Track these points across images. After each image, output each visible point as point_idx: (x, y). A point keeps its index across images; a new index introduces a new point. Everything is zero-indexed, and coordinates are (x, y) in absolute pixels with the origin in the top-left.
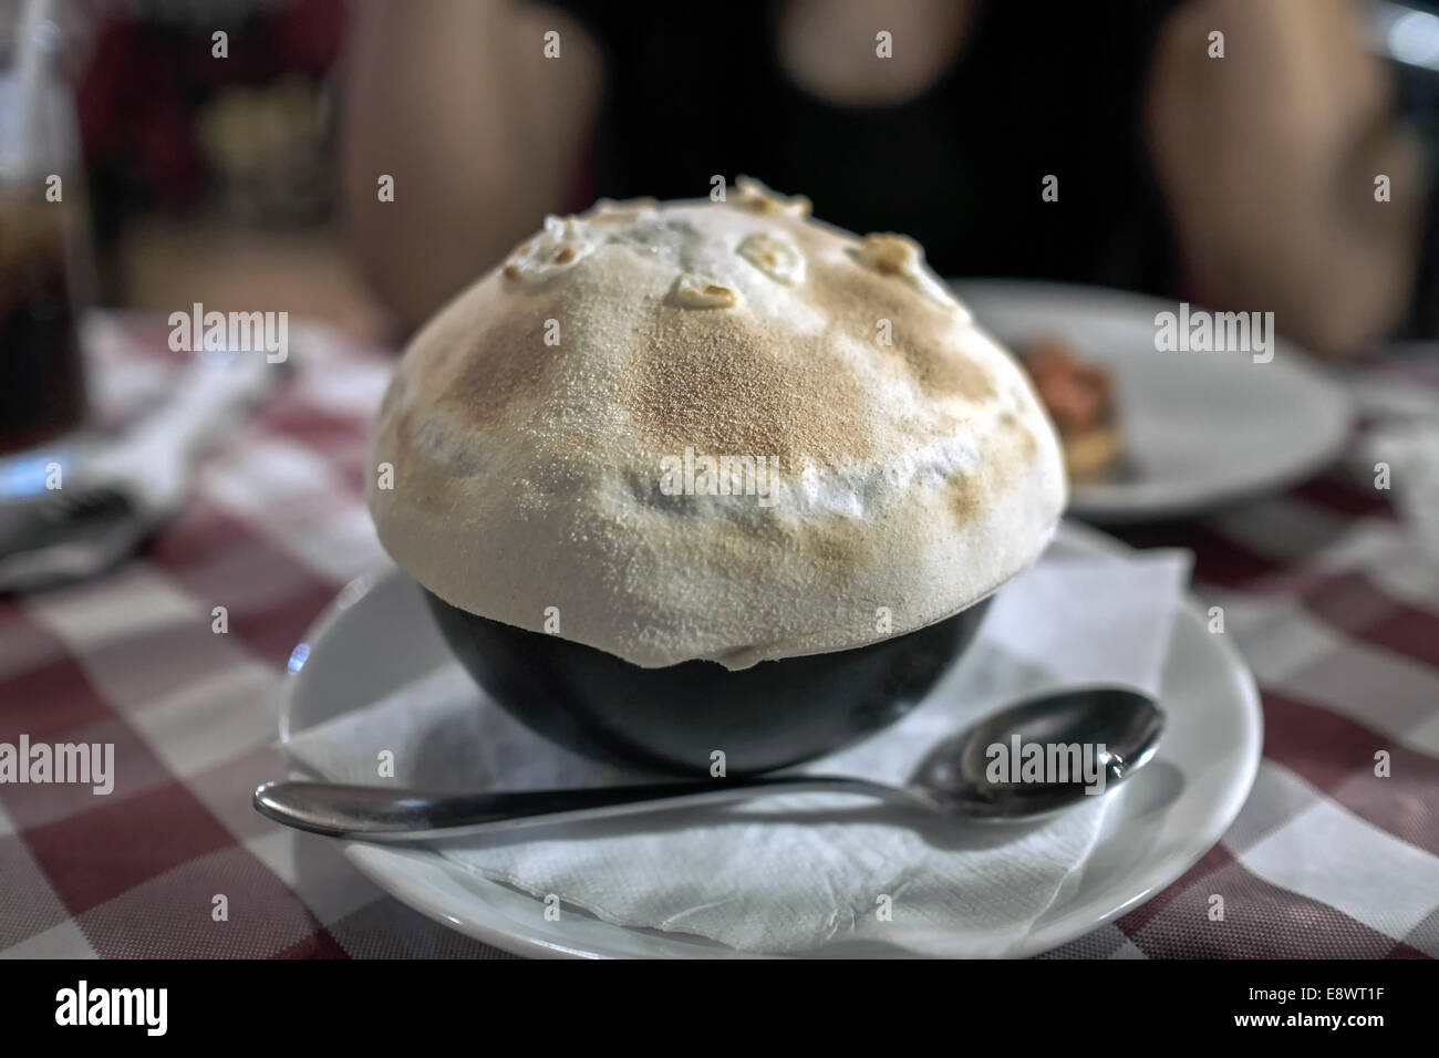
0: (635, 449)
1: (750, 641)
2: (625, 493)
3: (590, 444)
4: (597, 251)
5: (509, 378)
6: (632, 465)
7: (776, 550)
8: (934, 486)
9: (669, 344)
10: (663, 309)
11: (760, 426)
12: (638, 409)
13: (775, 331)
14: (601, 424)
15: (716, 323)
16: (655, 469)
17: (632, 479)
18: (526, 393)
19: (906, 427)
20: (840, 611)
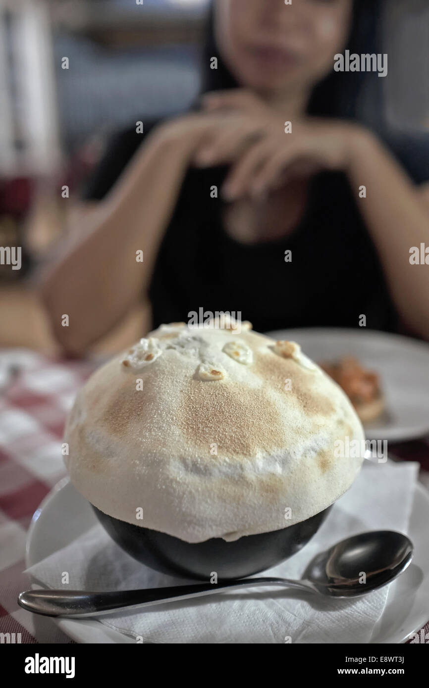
0: (184, 447)
1: (236, 529)
2: (180, 466)
3: (164, 444)
4: (163, 354)
5: (127, 412)
6: (183, 454)
7: (246, 490)
8: (312, 457)
9: (196, 397)
10: (193, 381)
11: (237, 435)
12: (184, 428)
13: (241, 388)
14: (169, 436)
15: (216, 387)
16: (193, 456)
17: (183, 460)
18: (135, 420)
19: (298, 431)
20: (274, 515)
